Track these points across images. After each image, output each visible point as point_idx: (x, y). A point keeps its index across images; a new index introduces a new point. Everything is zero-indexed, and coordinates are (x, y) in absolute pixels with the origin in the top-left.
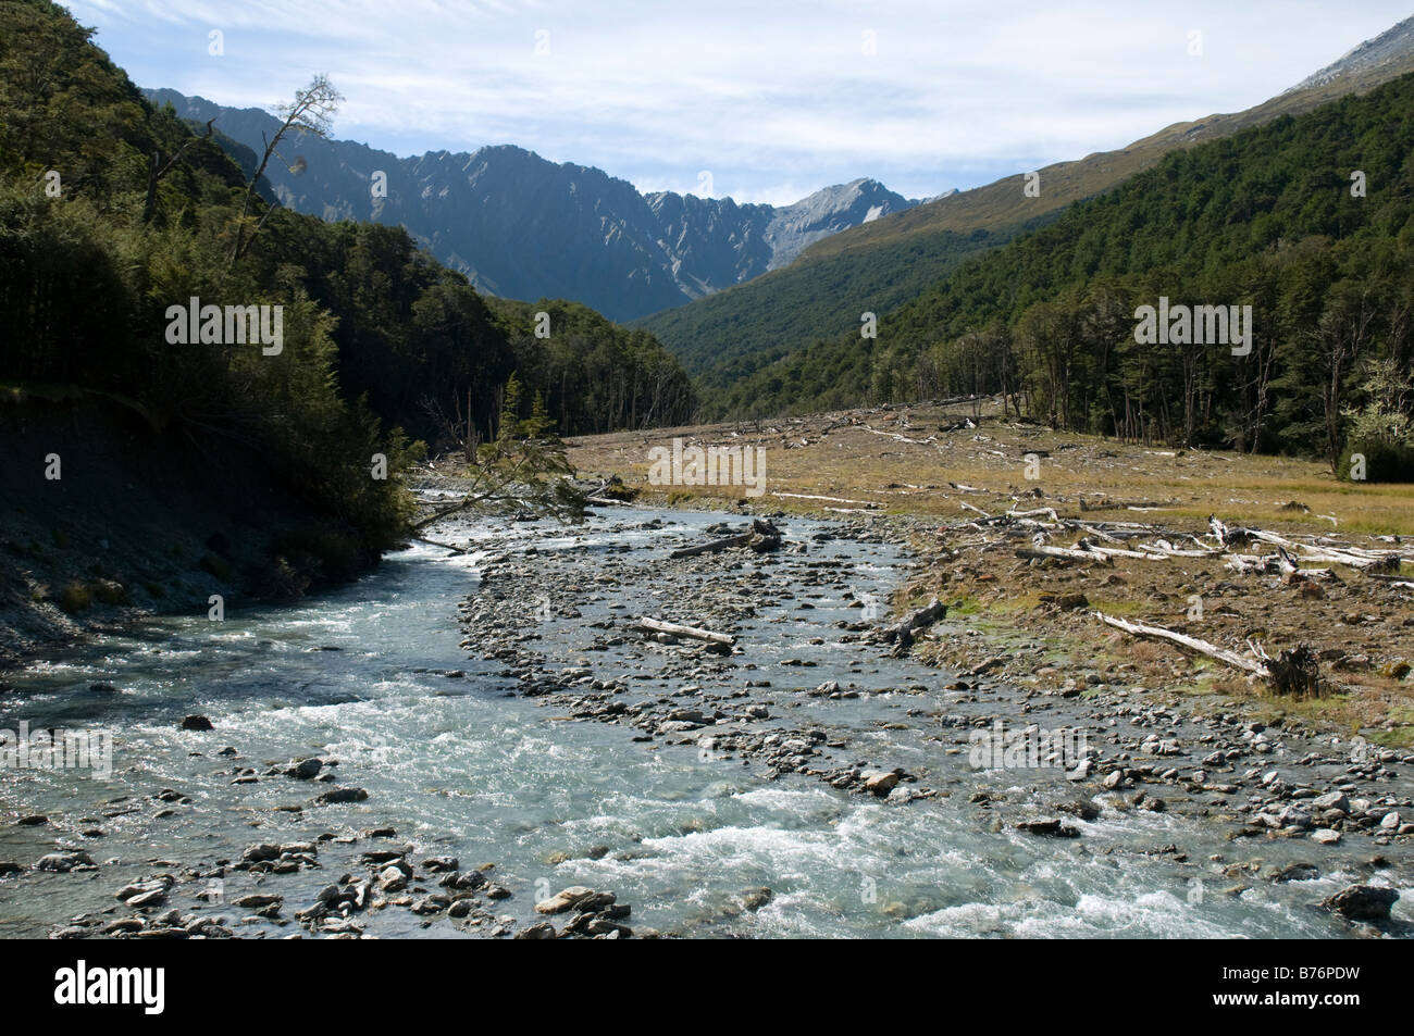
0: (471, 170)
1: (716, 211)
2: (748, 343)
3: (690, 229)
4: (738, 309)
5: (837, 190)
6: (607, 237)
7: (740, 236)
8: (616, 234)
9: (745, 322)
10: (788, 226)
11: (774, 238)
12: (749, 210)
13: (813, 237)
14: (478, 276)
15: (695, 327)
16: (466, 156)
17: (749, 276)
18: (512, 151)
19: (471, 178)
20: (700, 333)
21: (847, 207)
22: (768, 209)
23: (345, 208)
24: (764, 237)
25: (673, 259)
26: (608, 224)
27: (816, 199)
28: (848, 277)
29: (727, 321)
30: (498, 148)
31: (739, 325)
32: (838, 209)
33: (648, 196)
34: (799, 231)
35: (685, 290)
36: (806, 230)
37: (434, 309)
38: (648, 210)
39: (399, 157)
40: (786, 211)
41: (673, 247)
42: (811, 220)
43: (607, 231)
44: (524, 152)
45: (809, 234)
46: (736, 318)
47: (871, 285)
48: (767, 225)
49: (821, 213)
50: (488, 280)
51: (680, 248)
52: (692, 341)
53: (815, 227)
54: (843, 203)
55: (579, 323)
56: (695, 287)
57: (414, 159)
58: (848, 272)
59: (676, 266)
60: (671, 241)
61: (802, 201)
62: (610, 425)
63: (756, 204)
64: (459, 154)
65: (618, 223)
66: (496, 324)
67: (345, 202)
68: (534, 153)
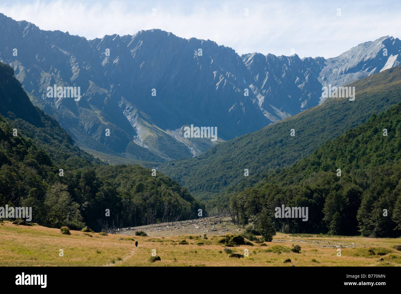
0: (133, 46)
1: (287, 64)
2: (282, 158)
3: (271, 75)
4: (283, 135)
5: (367, 45)
6: (218, 84)
7: (302, 79)
8: (223, 81)
9: (286, 144)
10: (334, 70)
11: (325, 79)
12: (309, 61)
13: (351, 77)
14: (138, 112)
15: (258, 147)
16: (129, 37)
17: (308, 106)
18: (158, 32)
19: (132, 51)
20: (260, 150)
21: (374, 56)
22: (321, 61)
23: (56, 74)
24: (319, 79)
25: (258, 97)
26: (218, 75)
27: (353, 52)
28: (346, 116)
29: (276, 143)
30: (149, 32)
31: (283, 145)
32: (367, 58)
33: (244, 56)
34: (341, 73)
35: (267, 115)
36: (346, 72)
37: (101, 195)
38: (243, 64)
39: (88, 39)
40: (333, 61)
41: (259, 87)
42: (350, 65)
43: (218, 80)
44: (165, 33)
45: (348, 75)
46: (281, 141)
47: (353, 123)
48: (320, 71)
49: (356, 61)
50: (144, 114)
51: (264, 89)
52: (255, 155)
53: (352, 70)
54: (371, 54)
55: (148, 188)
56: (273, 113)
57: (97, 40)
58: (347, 113)
59: (261, 99)
60: (258, 85)
61: (345, 53)
62: (148, 223)
63: (314, 57)
64: (125, 36)
65: (224, 75)
66: (118, 196)
67: (56, 70)
68: (171, 33)
